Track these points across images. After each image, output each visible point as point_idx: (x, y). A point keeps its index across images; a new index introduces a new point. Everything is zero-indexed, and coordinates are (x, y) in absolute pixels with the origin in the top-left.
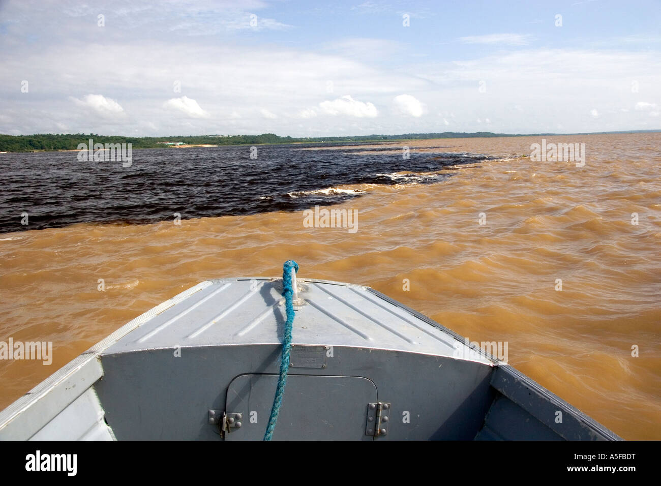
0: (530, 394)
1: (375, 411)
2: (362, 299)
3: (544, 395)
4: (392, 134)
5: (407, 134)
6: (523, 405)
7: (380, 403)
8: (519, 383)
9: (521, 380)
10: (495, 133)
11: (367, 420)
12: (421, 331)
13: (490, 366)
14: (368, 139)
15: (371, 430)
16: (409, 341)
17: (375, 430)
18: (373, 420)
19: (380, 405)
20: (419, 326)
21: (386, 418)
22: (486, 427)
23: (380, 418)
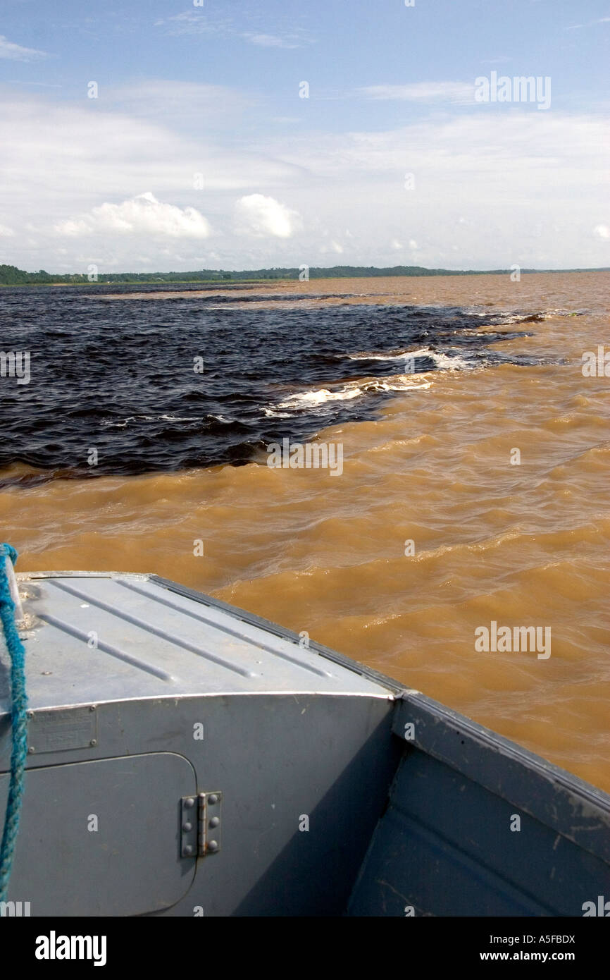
0: (463, 742)
1: (195, 810)
2: (144, 600)
3: (487, 742)
4: (239, 270)
5: (268, 268)
6: (453, 763)
7: (203, 795)
8: (442, 724)
9: (445, 719)
10: (429, 268)
11: (182, 829)
12: (260, 650)
13: (389, 700)
14: (194, 279)
15: (190, 848)
16: (242, 673)
17: (198, 845)
18: (192, 828)
19: (202, 798)
20: (255, 640)
21: (216, 820)
22: (392, 807)
23: (204, 822)
